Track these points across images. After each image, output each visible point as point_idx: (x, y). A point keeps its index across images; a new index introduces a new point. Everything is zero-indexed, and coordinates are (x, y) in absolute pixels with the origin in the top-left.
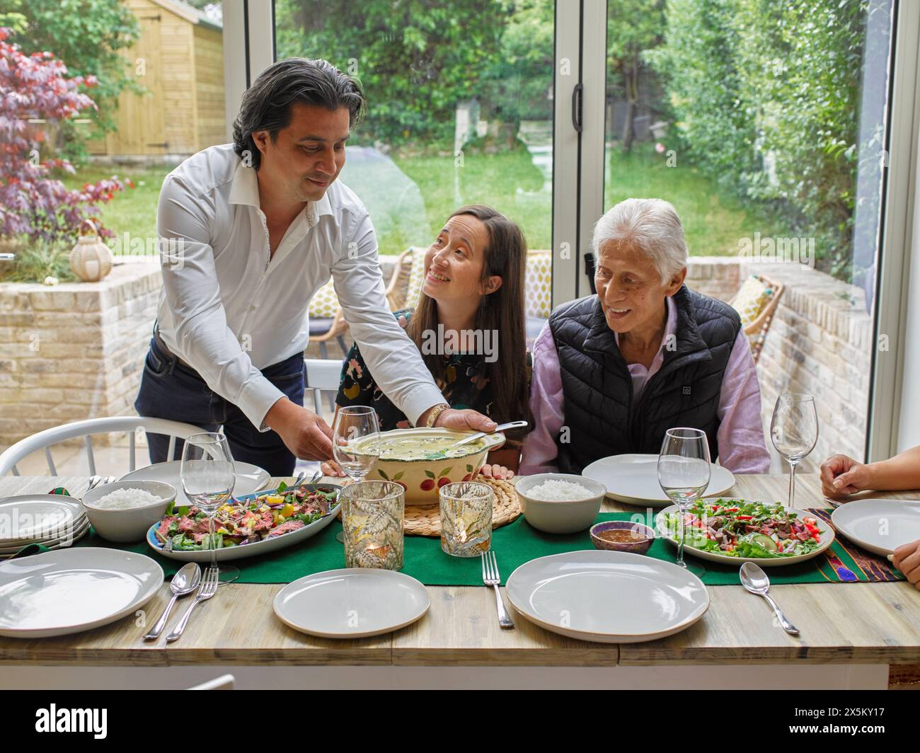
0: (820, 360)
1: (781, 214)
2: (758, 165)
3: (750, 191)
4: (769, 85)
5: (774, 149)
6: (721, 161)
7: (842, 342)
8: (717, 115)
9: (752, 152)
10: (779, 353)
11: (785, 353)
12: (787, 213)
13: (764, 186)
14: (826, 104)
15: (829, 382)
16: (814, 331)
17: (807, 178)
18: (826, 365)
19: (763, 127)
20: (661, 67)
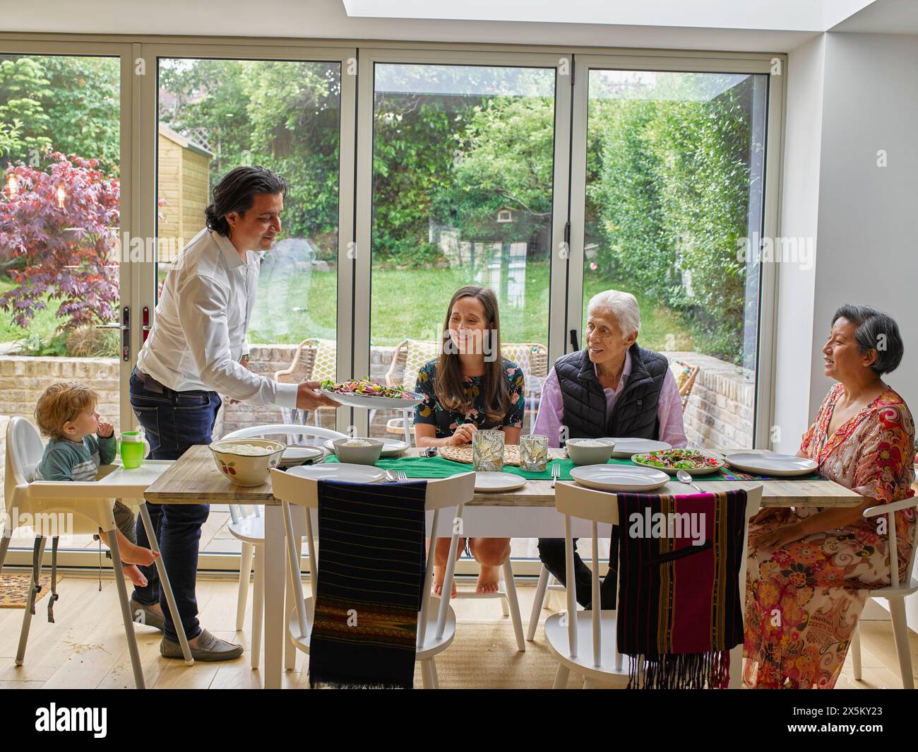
0: (726, 422)
1: (696, 321)
2: (677, 280)
3: (672, 301)
4: (686, 220)
5: (690, 269)
6: (648, 277)
7: (740, 404)
8: (644, 240)
9: (673, 270)
10: (695, 421)
11: (700, 420)
12: (700, 320)
13: (682, 297)
14: (725, 237)
15: (732, 435)
16: (721, 400)
17: (715, 290)
18: (729, 423)
19: (681, 251)
20: (597, 199)
